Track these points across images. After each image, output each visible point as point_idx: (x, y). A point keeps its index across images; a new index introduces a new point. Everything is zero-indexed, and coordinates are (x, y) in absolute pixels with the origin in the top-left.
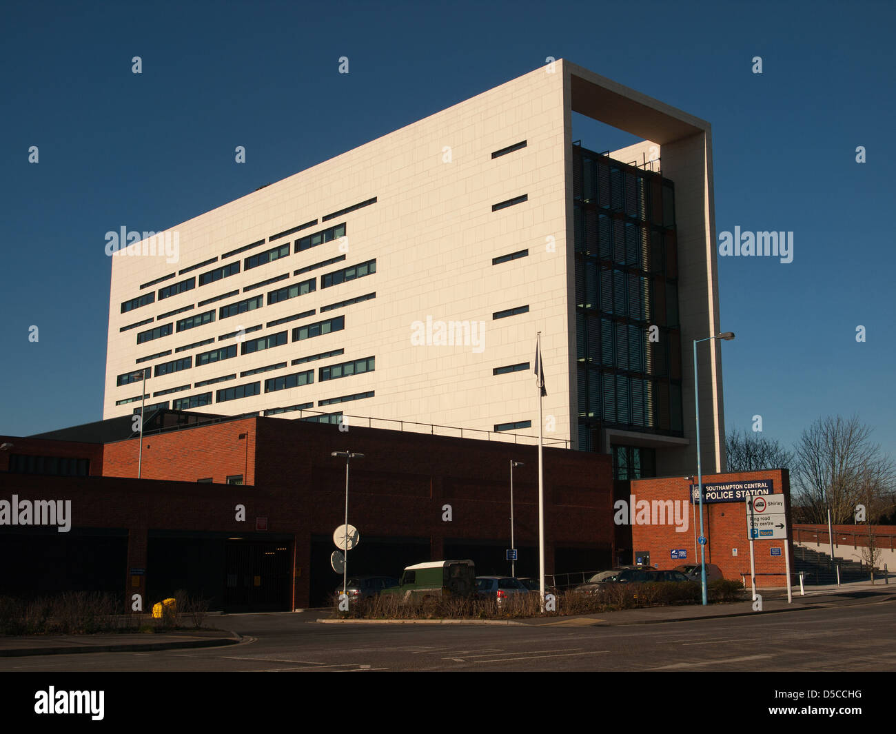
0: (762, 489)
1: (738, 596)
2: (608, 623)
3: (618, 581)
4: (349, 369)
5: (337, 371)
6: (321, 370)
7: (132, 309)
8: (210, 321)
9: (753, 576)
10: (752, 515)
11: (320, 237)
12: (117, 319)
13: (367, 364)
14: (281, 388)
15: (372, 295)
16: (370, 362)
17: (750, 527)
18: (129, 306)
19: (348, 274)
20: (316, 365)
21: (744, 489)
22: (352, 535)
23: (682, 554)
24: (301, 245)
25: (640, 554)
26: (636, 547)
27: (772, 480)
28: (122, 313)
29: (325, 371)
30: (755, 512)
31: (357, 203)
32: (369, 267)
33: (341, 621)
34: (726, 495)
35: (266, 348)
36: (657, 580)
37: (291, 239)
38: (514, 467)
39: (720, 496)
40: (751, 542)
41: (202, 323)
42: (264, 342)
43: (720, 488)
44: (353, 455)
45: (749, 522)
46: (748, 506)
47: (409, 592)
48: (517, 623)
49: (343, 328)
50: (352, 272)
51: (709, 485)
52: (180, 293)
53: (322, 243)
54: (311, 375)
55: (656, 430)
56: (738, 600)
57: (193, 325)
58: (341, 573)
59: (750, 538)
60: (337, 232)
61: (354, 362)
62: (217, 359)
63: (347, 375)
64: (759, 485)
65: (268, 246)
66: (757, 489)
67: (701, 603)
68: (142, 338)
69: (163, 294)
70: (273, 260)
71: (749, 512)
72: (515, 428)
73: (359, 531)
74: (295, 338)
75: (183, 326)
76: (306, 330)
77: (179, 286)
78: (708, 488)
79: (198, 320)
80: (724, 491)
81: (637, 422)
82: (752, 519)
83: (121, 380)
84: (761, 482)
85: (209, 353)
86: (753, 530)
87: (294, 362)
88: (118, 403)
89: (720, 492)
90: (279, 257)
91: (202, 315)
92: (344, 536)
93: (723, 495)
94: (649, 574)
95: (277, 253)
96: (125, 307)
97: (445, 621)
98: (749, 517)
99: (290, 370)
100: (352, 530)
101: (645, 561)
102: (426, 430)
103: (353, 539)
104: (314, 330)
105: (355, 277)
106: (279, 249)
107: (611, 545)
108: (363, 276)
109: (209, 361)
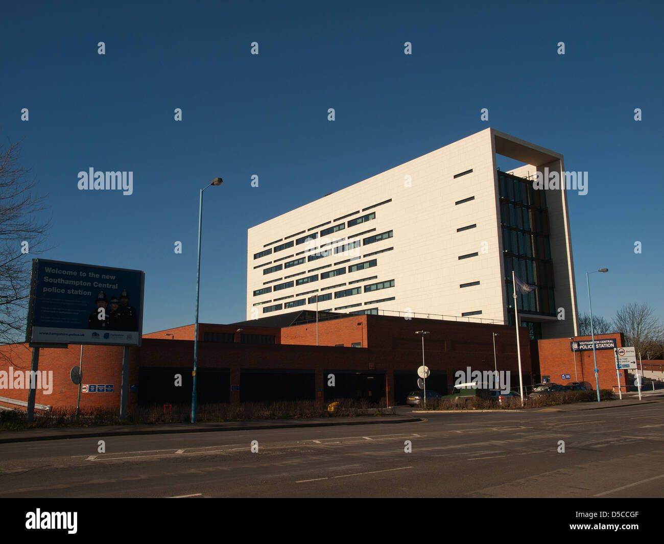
0: (610, 343)
1: (613, 397)
2: (564, 410)
3: (551, 391)
4: (380, 286)
5: (374, 287)
6: (365, 286)
7: (260, 257)
8: (303, 263)
9: (619, 387)
10: (618, 357)
11: (361, 219)
12: (251, 262)
13: (390, 283)
14: (343, 296)
15: (392, 249)
16: (392, 282)
17: (617, 363)
18: (258, 256)
19: (377, 238)
20: (362, 284)
21: (600, 343)
22: (426, 371)
23: (568, 376)
24: (351, 224)
25: (544, 377)
26: (542, 374)
27: (615, 339)
28: (254, 259)
29: (367, 287)
30: (619, 356)
31: (381, 202)
32: (389, 234)
33: (427, 412)
34: (590, 347)
35: (334, 276)
36: (573, 390)
37: (346, 220)
38: (495, 336)
39: (587, 347)
40: (618, 371)
41: (298, 264)
42: (333, 273)
43: (587, 343)
44: (425, 333)
45: (616, 360)
46: (615, 353)
47: (457, 398)
48: (521, 411)
49: (376, 265)
50: (380, 237)
51: (581, 342)
52: (286, 248)
53: (362, 222)
54: (359, 289)
55: (542, 313)
56: (613, 399)
57: (293, 265)
58: (422, 388)
59: (617, 368)
60: (371, 217)
61: (383, 283)
62: (307, 282)
63: (379, 289)
64: (608, 341)
65: (333, 224)
66: (608, 343)
67: (597, 401)
68: (266, 272)
69: (276, 249)
70: (336, 231)
71: (616, 356)
72: (473, 315)
73: (429, 369)
74: (350, 271)
75: (288, 265)
76: (356, 267)
77: (285, 245)
78: (580, 343)
79: (296, 262)
80: (589, 344)
81: (533, 309)
82: (618, 359)
83: (255, 294)
84: (610, 340)
85: (303, 279)
86: (618, 365)
87: (350, 283)
88: (254, 305)
89: (587, 345)
90: (339, 230)
91: (298, 260)
92: (423, 371)
93: (589, 347)
94: (556, 388)
95: (338, 228)
96: (256, 256)
97: (485, 411)
98: (616, 358)
99: (348, 287)
100: (426, 368)
101: (547, 381)
102: (425, 317)
103: (427, 373)
104: (360, 267)
105: (381, 239)
106: (339, 225)
107: (530, 373)
108: (386, 238)
109: (303, 283)
